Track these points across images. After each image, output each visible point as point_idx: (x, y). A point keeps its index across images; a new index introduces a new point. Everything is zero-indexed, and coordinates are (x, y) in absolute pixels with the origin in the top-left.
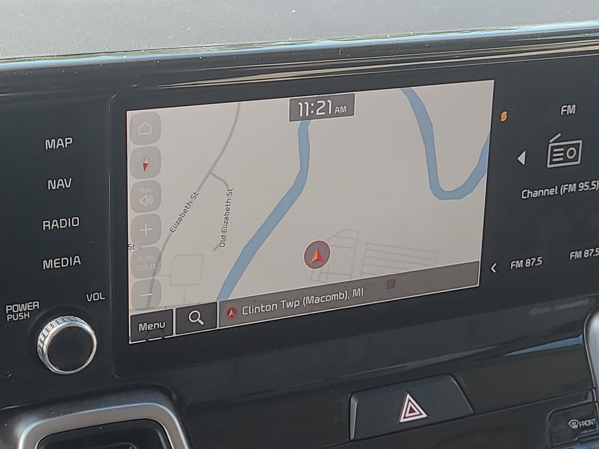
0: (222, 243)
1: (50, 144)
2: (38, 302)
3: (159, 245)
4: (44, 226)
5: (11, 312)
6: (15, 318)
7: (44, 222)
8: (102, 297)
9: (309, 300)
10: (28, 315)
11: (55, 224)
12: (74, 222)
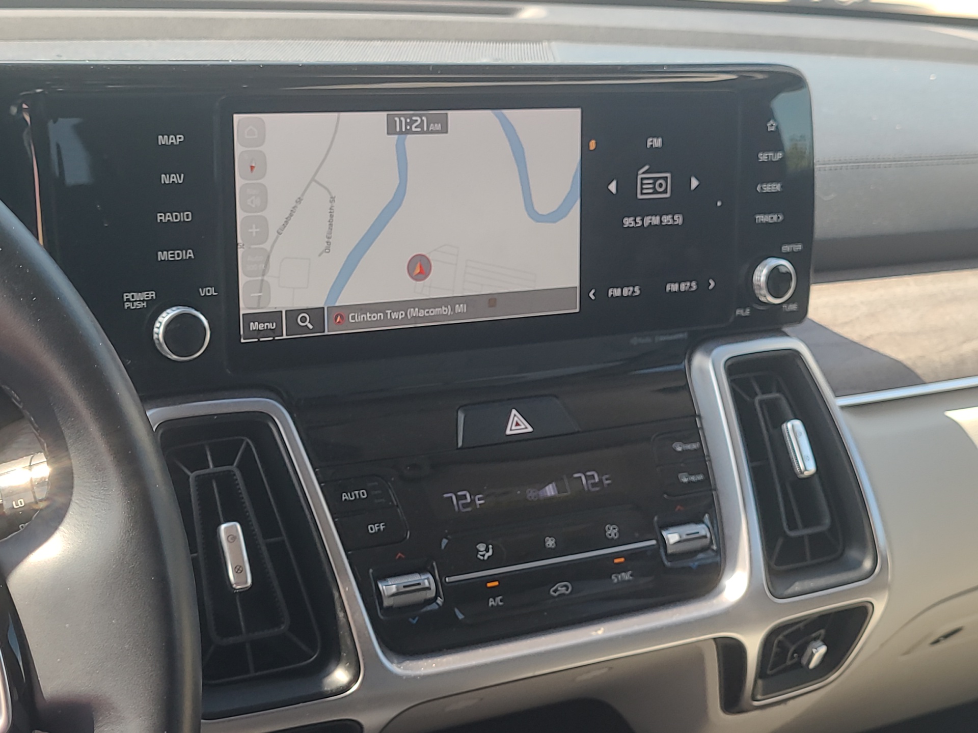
0: (327, 249)
1: (163, 140)
2: (153, 292)
3: (267, 246)
4: (159, 218)
5: (128, 300)
6: (133, 306)
7: (159, 215)
8: (215, 292)
9: (413, 312)
10: (145, 304)
11: (168, 217)
12: (185, 216)
